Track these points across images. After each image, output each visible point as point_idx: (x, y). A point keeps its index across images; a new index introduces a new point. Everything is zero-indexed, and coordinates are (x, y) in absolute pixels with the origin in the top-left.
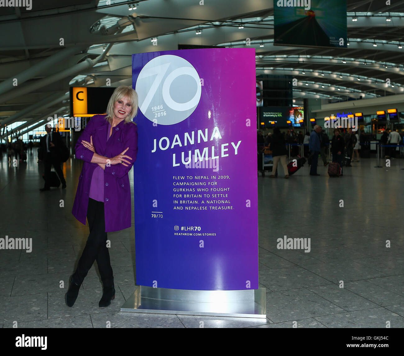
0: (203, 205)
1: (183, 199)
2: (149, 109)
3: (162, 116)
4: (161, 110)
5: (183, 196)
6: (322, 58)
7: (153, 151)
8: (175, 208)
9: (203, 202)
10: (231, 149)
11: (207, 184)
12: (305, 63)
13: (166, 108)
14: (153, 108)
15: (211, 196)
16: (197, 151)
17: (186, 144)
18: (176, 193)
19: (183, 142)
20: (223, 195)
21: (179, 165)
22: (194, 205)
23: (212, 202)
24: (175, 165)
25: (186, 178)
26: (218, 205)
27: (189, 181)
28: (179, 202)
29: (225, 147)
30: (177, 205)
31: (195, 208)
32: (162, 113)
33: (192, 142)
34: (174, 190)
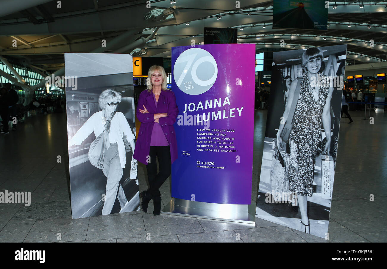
0: (216, 149)
1: (203, 144)
2: (182, 84)
4: (190, 85)
5: (203, 142)
7: (184, 112)
8: (198, 150)
9: (216, 146)
10: (236, 112)
11: (220, 135)
13: (194, 84)
15: (222, 143)
16: (213, 113)
17: (206, 108)
18: (199, 140)
19: (204, 107)
20: (230, 143)
22: (211, 148)
23: (222, 147)
25: (206, 130)
26: (226, 149)
27: (208, 132)
28: (201, 146)
29: (232, 111)
30: (199, 148)
32: (191, 87)
33: (210, 107)
34: (198, 138)
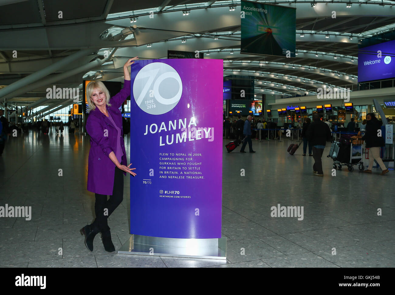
0: (181, 175)
1: (167, 170)
2: (143, 103)
3: (153, 107)
4: (151, 103)
5: (167, 168)
6: (277, 64)
7: (145, 134)
8: (160, 177)
9: (181, 173)
10: (203, 134)
11: (185, 159)
12: (264, 67)
13: (156, 102)
14: (146, 102)
15: (188, 168)
16: (178, 135)
17: (170, 129)
18: (162, 166)
19: (167, 128)
20: (196, 168)
21: (164, 145)
22: (175, 175)
23: (188, 173)
24: (161, 145)
25: (169, 154)
26: (192, 175)
27: (172, 157)
28: (164, 172)
29: (199, 133)
30: (162, 175)
31: (176, 177)
33: (174, 128)
34: (160, 163)
